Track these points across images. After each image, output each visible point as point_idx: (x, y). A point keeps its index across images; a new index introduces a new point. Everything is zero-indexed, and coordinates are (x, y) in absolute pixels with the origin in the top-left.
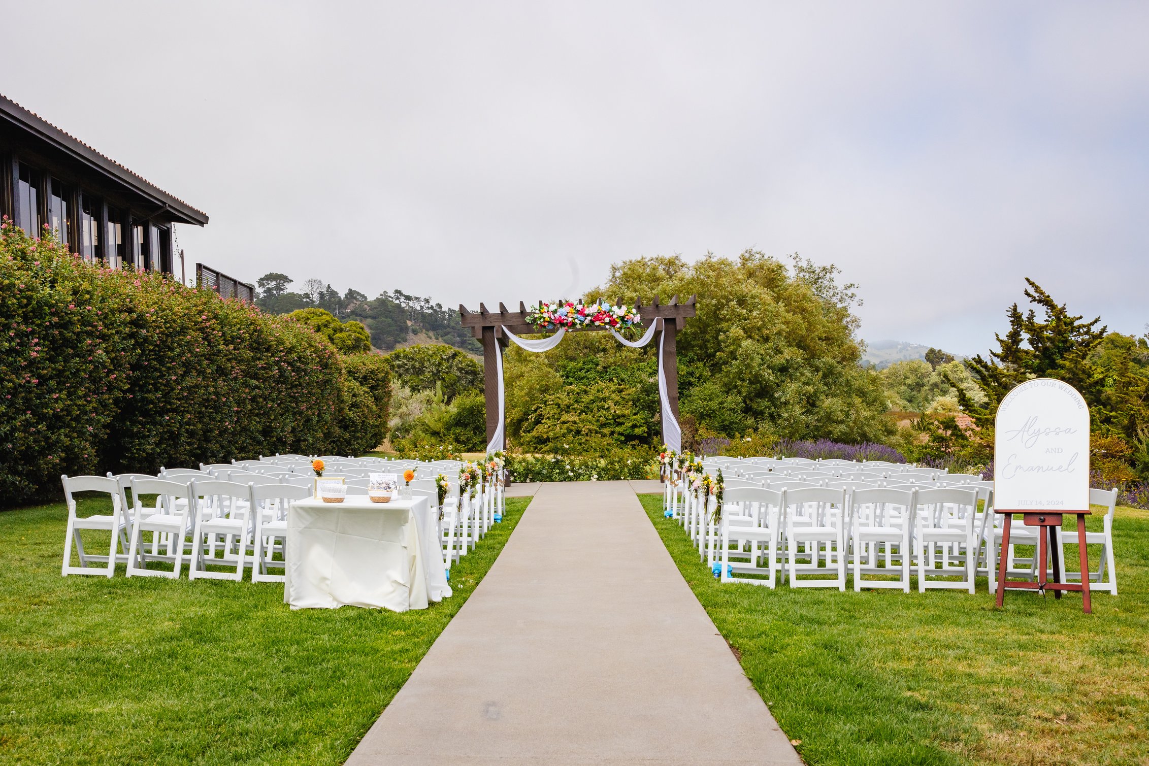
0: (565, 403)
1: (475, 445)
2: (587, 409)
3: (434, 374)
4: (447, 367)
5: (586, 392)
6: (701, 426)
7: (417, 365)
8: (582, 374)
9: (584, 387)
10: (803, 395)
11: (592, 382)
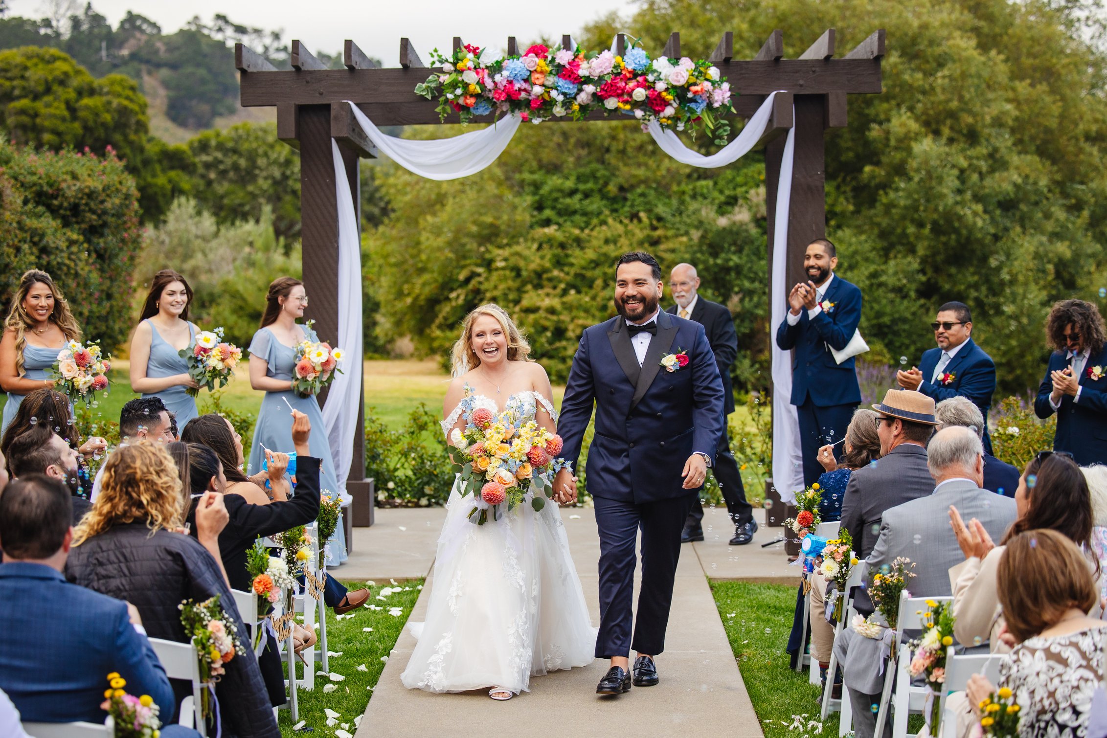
0: (533, 266)
2: (581, 283)
3: (276, 183)
5: (579, 242)
7: (243, 162)
8: (574, 202)
9: (577, 232)
10: (1049, 262)
11: (595, 221)
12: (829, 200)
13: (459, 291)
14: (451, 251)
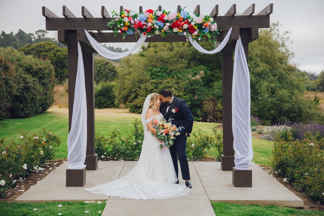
0: (150, 88)
1: (108, 105)
4: (104, 68)
5: (161, 83)
6: (219, 103)
8: (160, 74)
9: (160, 81)
10: (270, 88)
11: (164, 78)
12: (218, 74)
13: (133, 94)
14: (132, 85)
